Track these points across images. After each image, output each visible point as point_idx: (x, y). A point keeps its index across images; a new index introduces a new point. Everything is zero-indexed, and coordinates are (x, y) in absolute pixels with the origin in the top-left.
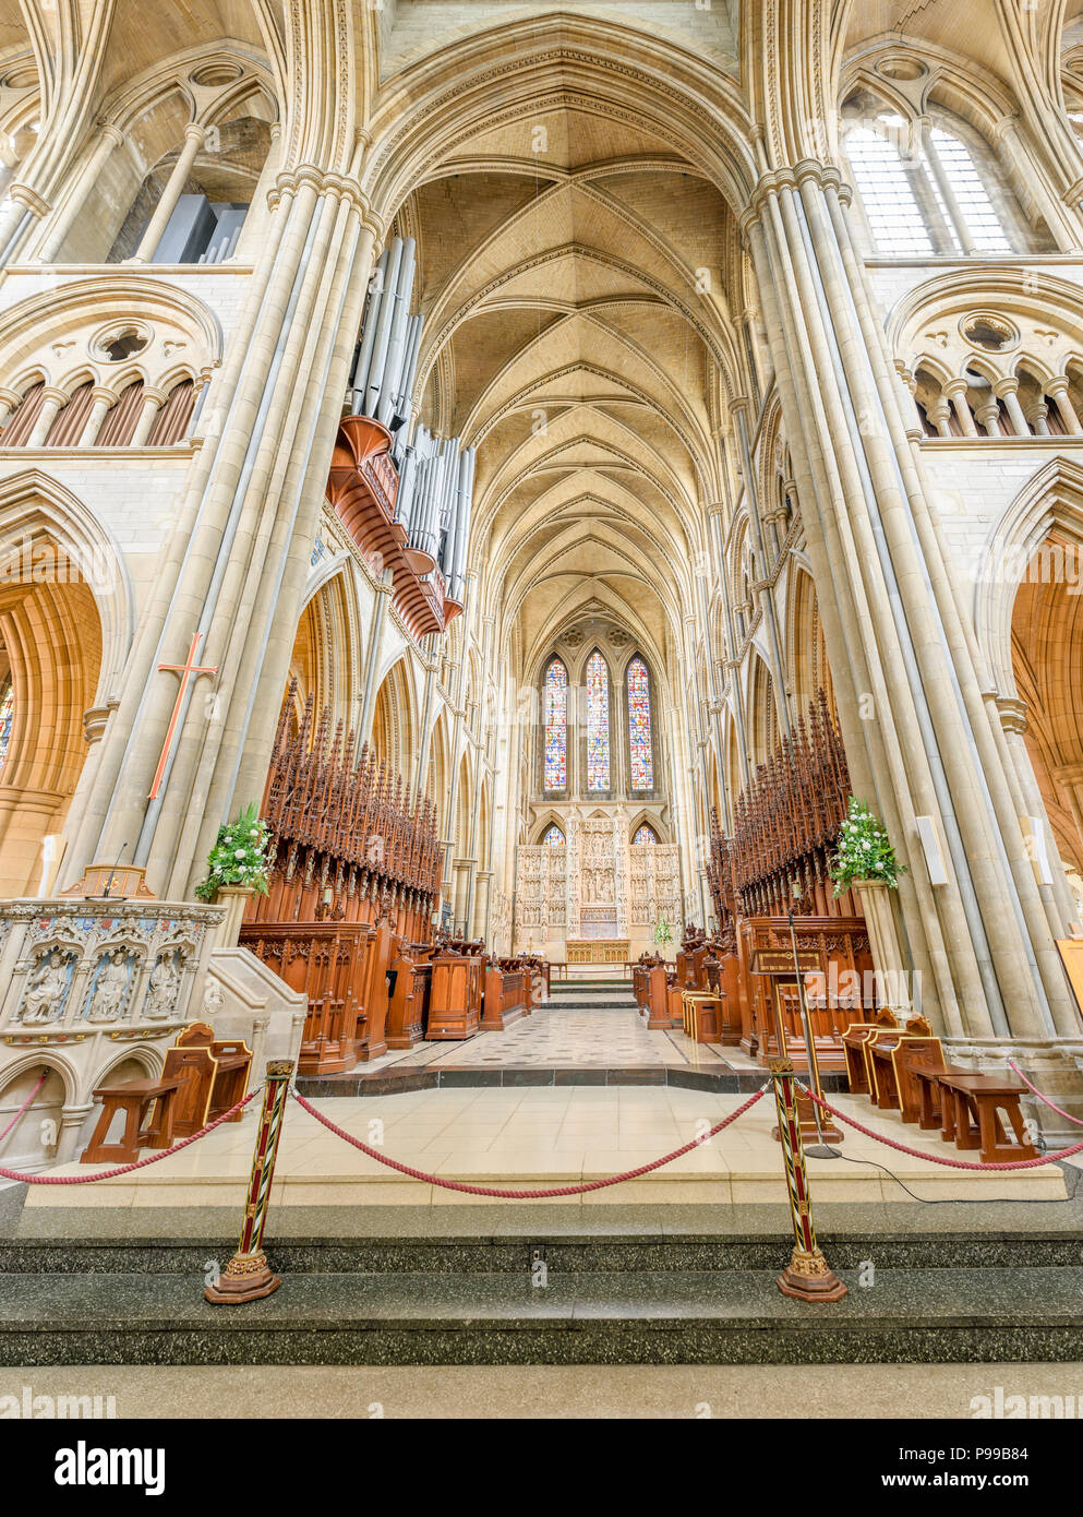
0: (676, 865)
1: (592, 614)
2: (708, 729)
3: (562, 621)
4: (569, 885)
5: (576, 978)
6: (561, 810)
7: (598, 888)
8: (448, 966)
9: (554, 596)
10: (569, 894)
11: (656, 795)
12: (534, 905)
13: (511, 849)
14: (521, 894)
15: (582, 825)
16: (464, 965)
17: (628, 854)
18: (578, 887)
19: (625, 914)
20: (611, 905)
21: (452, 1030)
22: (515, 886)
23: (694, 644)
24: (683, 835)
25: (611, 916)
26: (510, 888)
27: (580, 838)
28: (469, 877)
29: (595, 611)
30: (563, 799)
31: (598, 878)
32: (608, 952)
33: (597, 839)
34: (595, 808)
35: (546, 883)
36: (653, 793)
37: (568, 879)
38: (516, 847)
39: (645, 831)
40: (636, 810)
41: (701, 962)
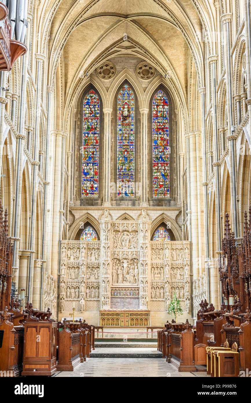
0: (188, 257)
1: (124, 51)
2: (223, 153)
3: (99, 56)
4: (102, 270)
5: (109, 337)
6: (95, 213)
7: (125, 273)
8: (36, 327)
9: (93, 35)
10: (102, 277)
11: (172, 202)
12: (75, 285)
13: (56, 243)
14: (65, 277)
15: (113, 225)
16: (48, 327)
17: (149, 248)
18: (110, 272)
19: (145, 292)
20: (135, 285)
21: (40, 370)
22: (59, 270)
23: (215, 81)
24: (194, 235)
25: (135, 293)
26: (56, 272)
27: (111, 235)
28: (29, 263)
29: (127, 48)
30: (97, 204)
31: (125, 265)
32: (132, 319)
33: (125, 237)
34: (123, 212)
35: (84, 268)
36: (169, 201)
37: (102, 267)
38: (60, 241)
39: (162, 231)
40: (155, 214)
41: (220, 327)
